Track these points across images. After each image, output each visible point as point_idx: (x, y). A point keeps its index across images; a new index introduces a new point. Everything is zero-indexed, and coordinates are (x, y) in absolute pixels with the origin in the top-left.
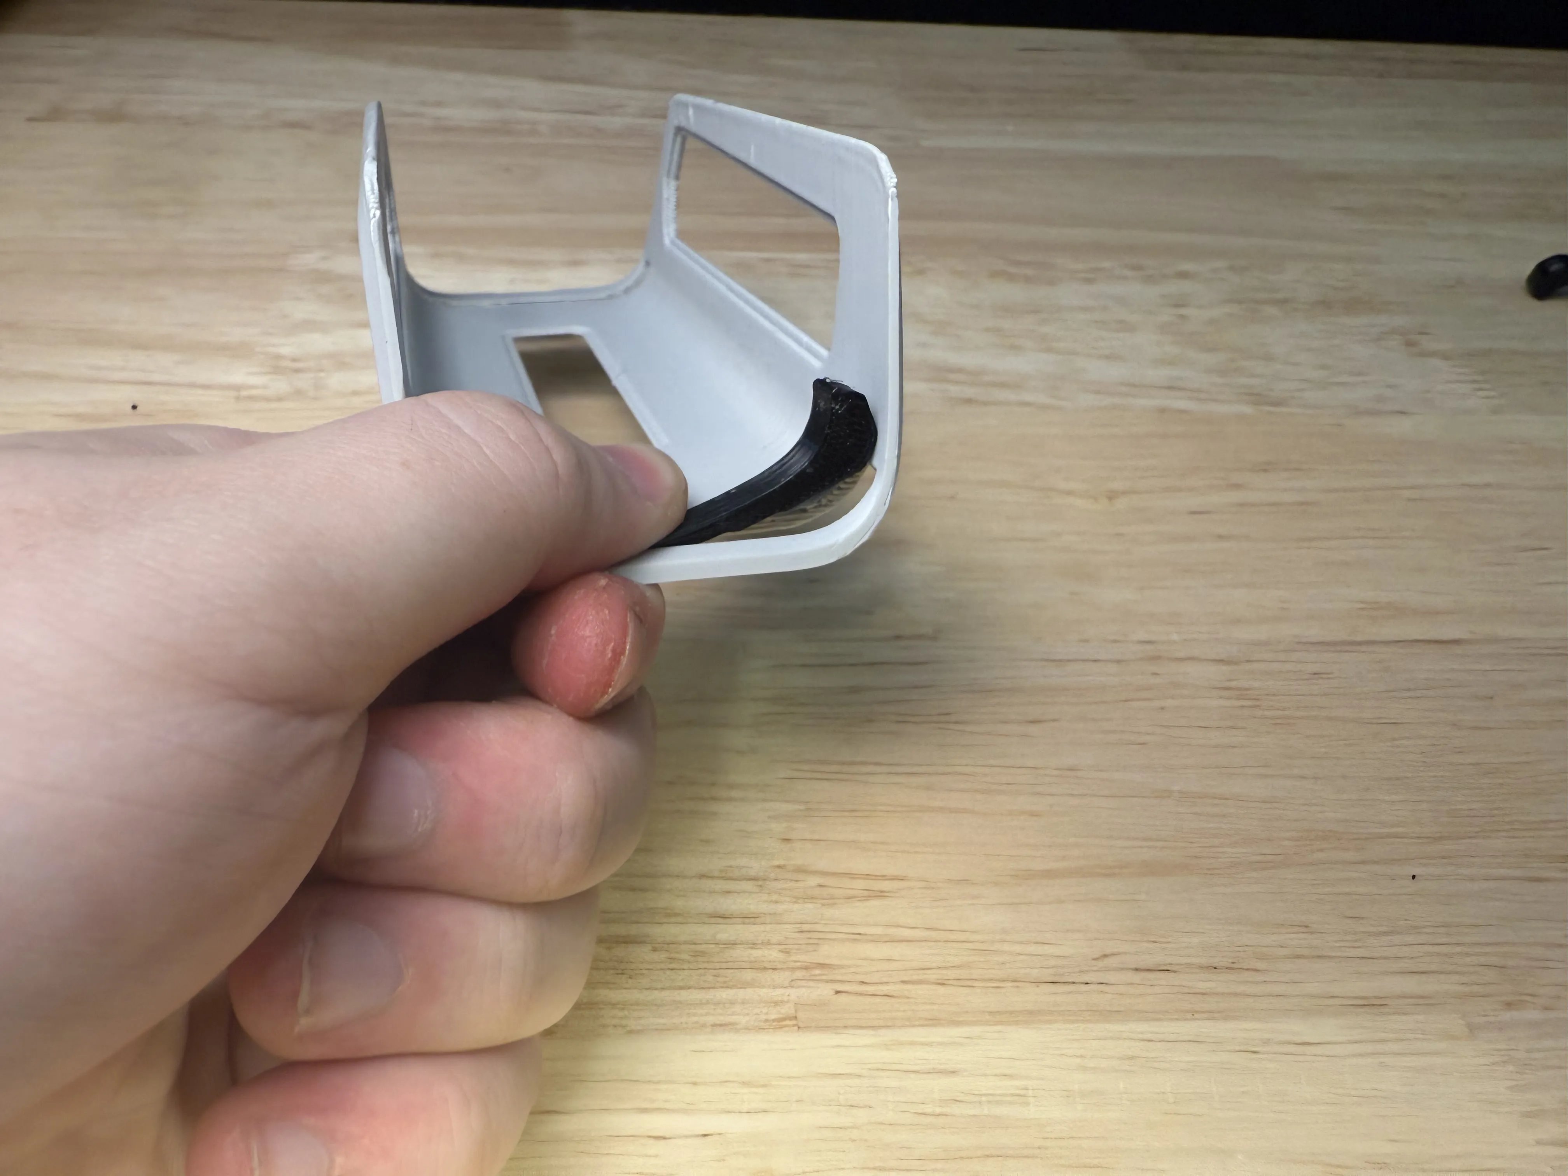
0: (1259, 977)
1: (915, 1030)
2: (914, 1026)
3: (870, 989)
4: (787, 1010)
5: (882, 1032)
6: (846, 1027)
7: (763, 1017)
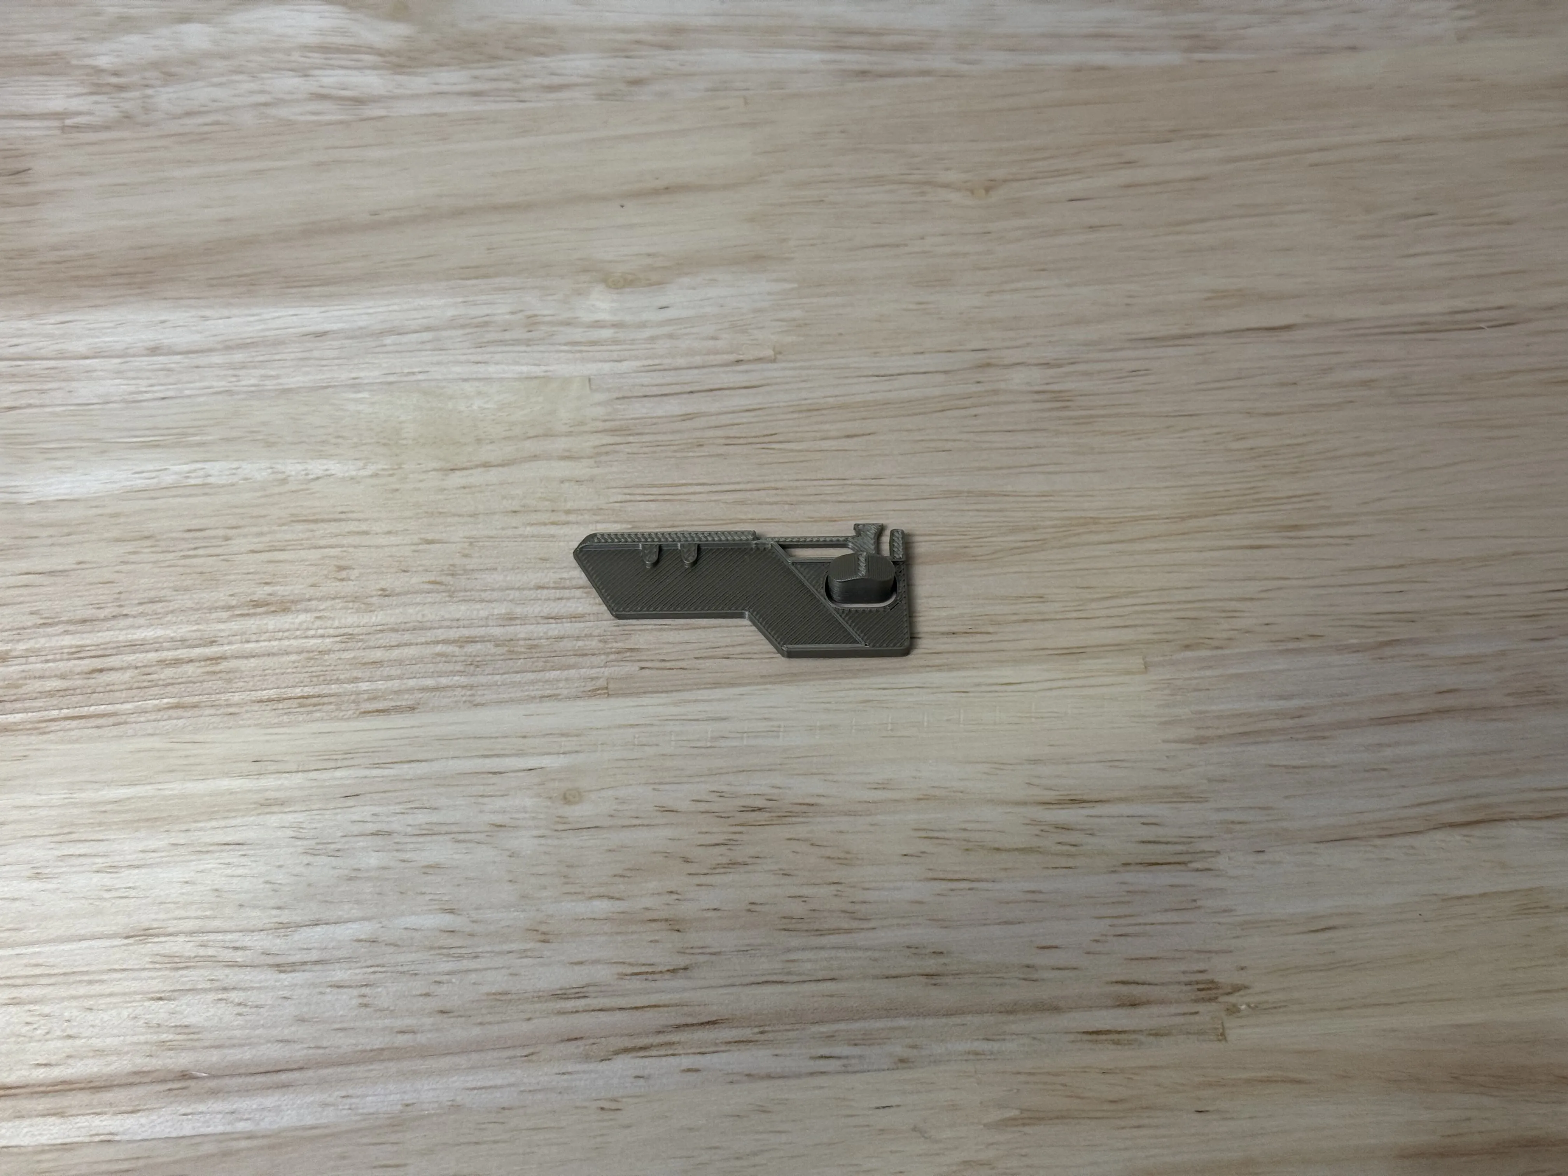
0: (988, 638)
1: (701, 692)
2: (698, 689)
3: (668, 665)
4: (601, 683)
5: (674, 694)
6: (645, 693)
7: (582, 689)
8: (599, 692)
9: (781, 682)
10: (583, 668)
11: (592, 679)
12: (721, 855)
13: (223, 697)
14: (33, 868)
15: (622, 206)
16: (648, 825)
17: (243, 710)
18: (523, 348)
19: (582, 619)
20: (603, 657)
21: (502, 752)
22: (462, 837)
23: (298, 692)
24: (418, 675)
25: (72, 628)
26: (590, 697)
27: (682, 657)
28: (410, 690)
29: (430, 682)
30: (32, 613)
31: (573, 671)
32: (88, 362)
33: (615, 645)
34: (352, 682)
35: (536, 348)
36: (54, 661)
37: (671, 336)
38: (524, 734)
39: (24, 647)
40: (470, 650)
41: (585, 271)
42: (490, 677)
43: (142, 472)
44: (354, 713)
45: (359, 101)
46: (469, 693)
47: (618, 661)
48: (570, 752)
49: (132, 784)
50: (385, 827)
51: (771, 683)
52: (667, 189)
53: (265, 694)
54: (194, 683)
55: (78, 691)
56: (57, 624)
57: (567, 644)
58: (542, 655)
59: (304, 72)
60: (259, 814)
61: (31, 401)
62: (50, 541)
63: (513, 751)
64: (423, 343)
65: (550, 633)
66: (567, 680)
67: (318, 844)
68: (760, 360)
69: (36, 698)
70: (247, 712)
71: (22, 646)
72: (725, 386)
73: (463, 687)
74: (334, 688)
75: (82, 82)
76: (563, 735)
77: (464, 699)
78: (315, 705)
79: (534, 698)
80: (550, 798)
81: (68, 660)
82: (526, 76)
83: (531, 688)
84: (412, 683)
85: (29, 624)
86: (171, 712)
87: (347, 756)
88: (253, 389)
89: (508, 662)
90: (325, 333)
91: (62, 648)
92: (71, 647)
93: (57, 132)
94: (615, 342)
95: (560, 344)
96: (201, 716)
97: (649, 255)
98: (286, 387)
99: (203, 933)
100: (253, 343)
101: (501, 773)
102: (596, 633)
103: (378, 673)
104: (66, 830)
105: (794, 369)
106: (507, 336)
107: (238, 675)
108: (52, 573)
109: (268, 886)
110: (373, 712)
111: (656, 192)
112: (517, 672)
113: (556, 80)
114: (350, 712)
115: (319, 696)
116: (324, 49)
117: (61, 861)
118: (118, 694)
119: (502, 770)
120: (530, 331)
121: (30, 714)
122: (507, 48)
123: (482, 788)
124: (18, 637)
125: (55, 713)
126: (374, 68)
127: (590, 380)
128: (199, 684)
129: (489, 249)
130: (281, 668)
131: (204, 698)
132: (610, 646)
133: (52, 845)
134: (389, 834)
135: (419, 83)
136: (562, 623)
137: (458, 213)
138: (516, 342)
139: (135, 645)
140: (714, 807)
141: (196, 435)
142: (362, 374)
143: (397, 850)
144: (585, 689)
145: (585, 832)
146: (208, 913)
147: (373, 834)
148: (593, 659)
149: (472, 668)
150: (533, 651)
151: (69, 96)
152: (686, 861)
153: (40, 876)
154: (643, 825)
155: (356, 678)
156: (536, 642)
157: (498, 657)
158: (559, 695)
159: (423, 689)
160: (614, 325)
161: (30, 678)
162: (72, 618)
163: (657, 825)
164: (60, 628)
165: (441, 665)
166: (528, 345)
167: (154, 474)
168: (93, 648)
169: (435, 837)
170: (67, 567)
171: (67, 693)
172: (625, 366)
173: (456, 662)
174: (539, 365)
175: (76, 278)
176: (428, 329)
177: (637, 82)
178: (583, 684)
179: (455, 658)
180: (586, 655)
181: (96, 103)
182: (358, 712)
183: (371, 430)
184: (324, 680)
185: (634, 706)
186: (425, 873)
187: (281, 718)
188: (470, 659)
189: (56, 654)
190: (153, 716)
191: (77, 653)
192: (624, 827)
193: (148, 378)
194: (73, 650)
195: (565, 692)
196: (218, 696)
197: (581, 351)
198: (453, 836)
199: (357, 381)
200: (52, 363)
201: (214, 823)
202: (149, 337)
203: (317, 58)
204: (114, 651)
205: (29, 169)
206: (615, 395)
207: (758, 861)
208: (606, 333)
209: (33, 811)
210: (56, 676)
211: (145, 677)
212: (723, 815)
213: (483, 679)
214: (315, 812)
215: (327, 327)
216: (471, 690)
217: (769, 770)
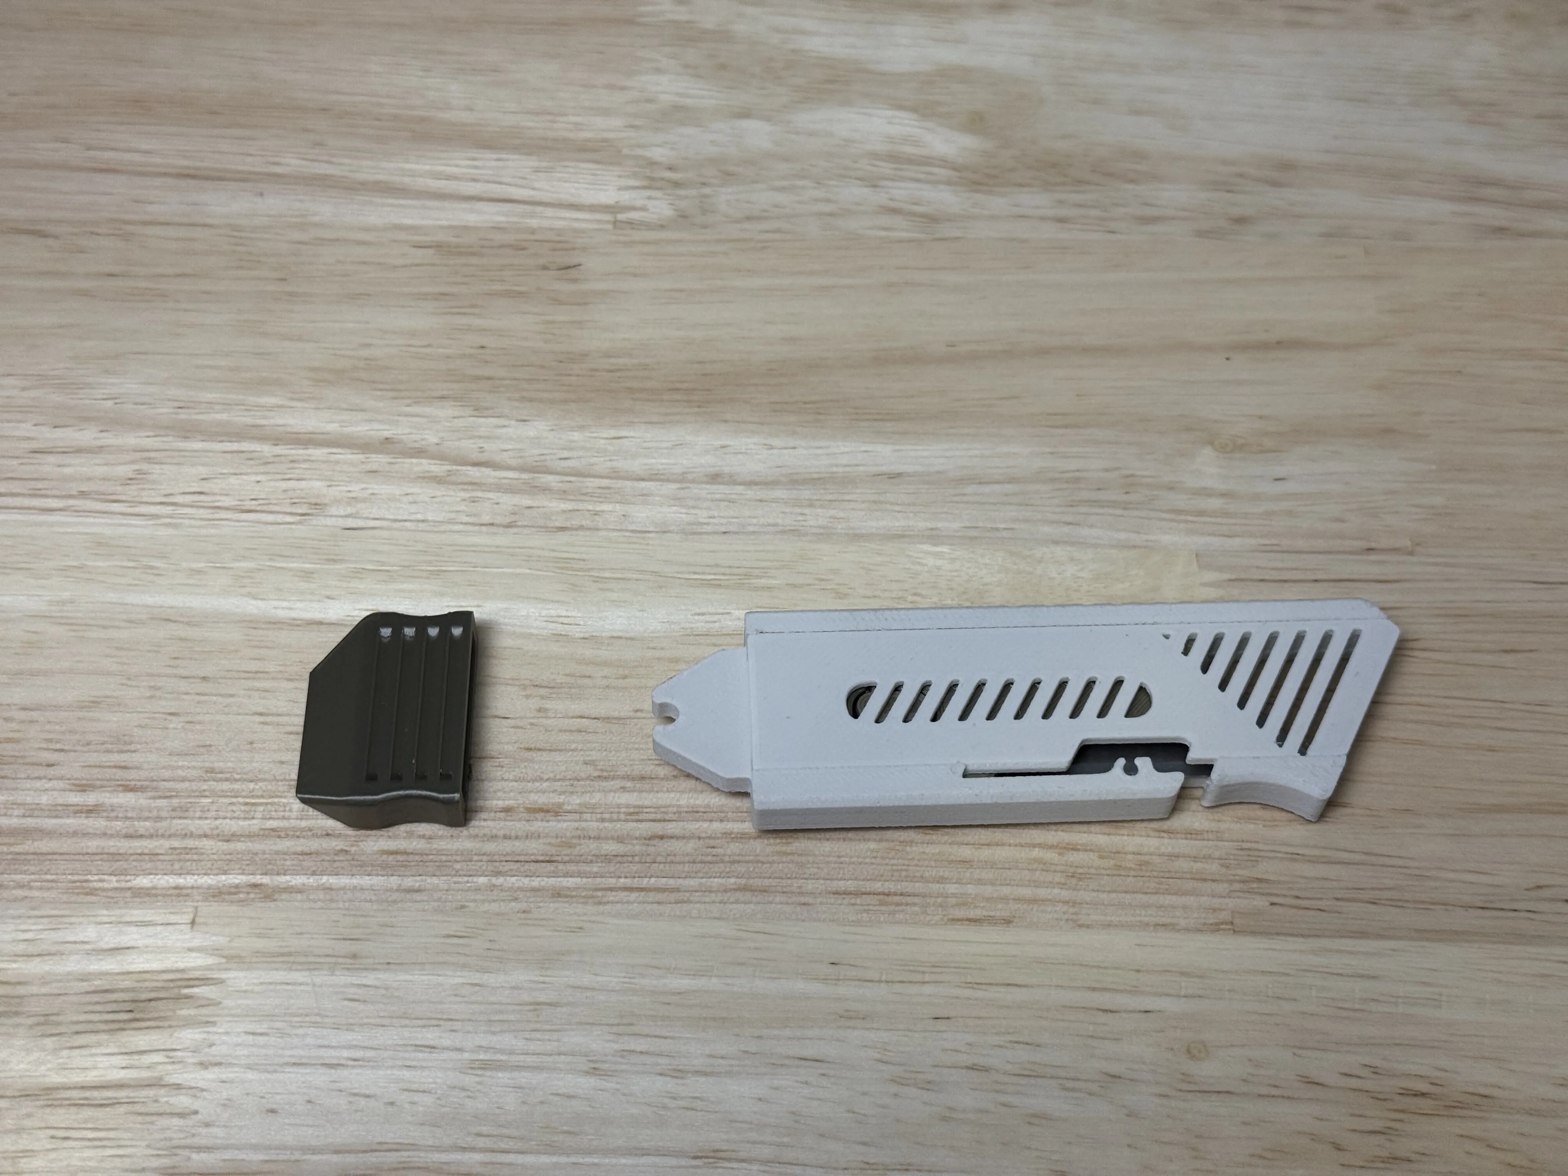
8: (1222, 927)
9: (1441, 941)
10: (1203, 895)
11: (1215, 910)
12: (1379, 1146)
13: (796, 883)
14: (590, 1061)
15: (1228, 359)
16: (1289, 1098)
17: (819, 900)
18: (1119, 512)
19: (1199, 837)
20: (1226, 885)
21: (1114, 986)
22: (1070, 1084)
23: (878, 886)
24: (1012, 882)
25: (629, 784)
26: (1214, 931)
27: (1320, 896)
28: (1005, 899)
29: (1027, 892)
30: (586, 763)
31: (1192, 898)
32: (643, 484)
33: (1240, 872)
34: (938, 882)
35: (1136, 513)
36: (611, 820)
37: (1290, 513)
38: (1137, 968)
39: (578, 801)
40: (1071, 859)
41: (1189, 429)
42: (1095, 894)
43: (703, 614)
44: (942, 919)
45: (932, 219)
46: (1071, 910)
47: (1244, 892)
48: (1193, 996)
49: (697, 974)
50: (981, 1061)
51: (1428, 940)
52: (1279, 344)
53: (842, 885)
54: (763, 863)
55: (637, 859)
56: (613, 778)
57: (1183, 865)
58: (1155, 874)
59: (873, 183)
60: (839, 1027)
61: (584, 523)
62: (604, 682)
63: (1128, 988)
64: (1006, 495)
65: (1163, 850)
66: (1184, 907)
67: (905, 1071)
68: (1395, 550)
69: (591, 862)
70: (821, 903)
71: (576, 800)
72: (1355, 577)
73: (1066, 902)
74: (919, 887)
75: (635, 175)
76: (1183, 974)
77: (1066, 917)
78: (898, 904)
79: (1147, 924)
80: (1172, 1049)
81: (626, 821)
82: (1116, 205)
83: (1143, 913)
84: (1006, 891)
85: (583, 775)
86: (739, 895)
87: (934, 970)
88: (822, 531)
89: (1117, 878)
90: (899, 475)
91: (619, 806)
92: (628, 806)
93: (610, 227)
94: (1226, 514)
95: (1162, 511)
96: (771, 903)
97: (1261, 417)
98: (858, 532)
99: (779, 1163)
100: (819, 479)
101: (1111, 1011)
102: (1217, 854)
103: (968, 875)
104: (625, 1021)
105: (1436, 564)
106: (1102, 496)
107: (811, 859)
108: (608, 719)
109: (851, 1115)
110: (963, 920)
111: (1264, 347)
112: (1126, 892)
113: (1148, 211)
114: (937, 918)
115: (901, 895)
116: (894, 158)
117: (622, 1057)
118: (680, 867)
119: (1114, 1008)
120: (1127, 493)
121: (584, 880)
122: (1093, 171)
123: (1091, 1028)
124: (571, 789)
125: (612, 881)
126: (949, 183)
127: (1197, 555)
128: (768, 865)
129: (1078, 395)
130: (858, 857)
131: (774, 882)
132: (1234, 872)
133: (611, 1037)
134: (986, 1069)
135: (997, 203)
136: (1177, 839)
137: (1043, 352)
138: (1113, 504)
139: (697, 812)
140: (1368, 1085)
141: (760, 577)
142: (939, 525)
143: (997, 1092)
144: (1208, 921)
145: (1214, 1097)
146: (785, 1140)
147: (967, 1068)
148: (1214, 885)
149: (1074, 881)
150: (1143, 868)
151: (621, 189)
152: (1338, 1148)
153: (597, 1073)
154: (1283, 1097)
155: (942, 878)
156: (1147, 858)
157: (1103, 872)
158: (1177, 924)
159: (1017, 900)
160: (1223, 495)
161: (584, 837)
162: (629, 773)
163: (1298, 1099)
164: (616, 784)
165: (1038, 873)
166: (1125, 509)
167: (715, 618)
168: (653, 810)
169: (1039, 1080)
170: (623, 714)
171: (625, 859)
172: (1236, 542)
173: (1055, 871)
174: (1139, 533)
175: (631, 390)
176: (1012, 480)
177: (1241, 220)
178: (1203, 915)
179: (1053, 868)
180: (1205, 880)
181: (649, 198)
182: (946, 919)
183: (951, 589)
184: (907, 877)
185: (1265, 949)
186: (1030, 1123)
187: (859, 916)
188: (1072, 870)
189: (612, 813)
190: (719, 897)
191: (635, 814)
192: (1260, 1095)
193: (709, 509)
194: (632, 810)
195: (1183, 923)
196: (789, 881)
197: (1186, 522)
198: (1061, 1081)
199: (934, 533)
200: (605, 482)
201: (788, 1032)
202: (708, 462)
203: (887, 168)
204: (675, 817)
205: (580, 265)
206: (1227, 576)
207: (1424, 1158)
208: (1215, 503)
209: (589, 994)
210: (613, 838)
211: (710, 850)
212: (1380, 1096)
213: (1087, 896)
214: (900, 1033)
215: (901, 468)
216: (1073, 906)
217: (1433, 1047)
